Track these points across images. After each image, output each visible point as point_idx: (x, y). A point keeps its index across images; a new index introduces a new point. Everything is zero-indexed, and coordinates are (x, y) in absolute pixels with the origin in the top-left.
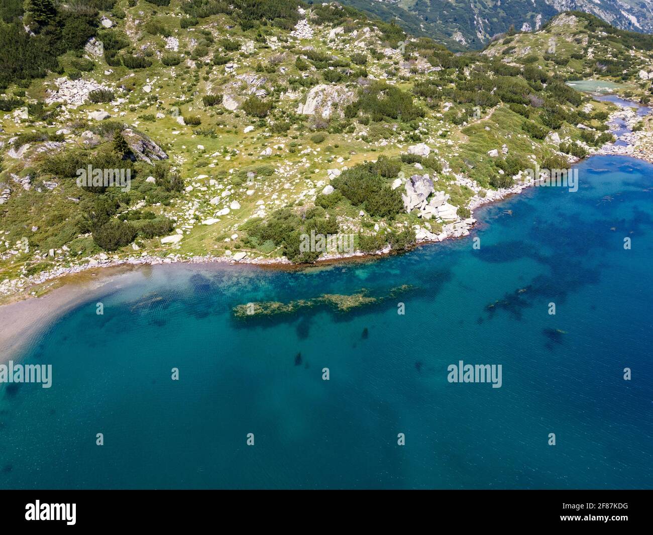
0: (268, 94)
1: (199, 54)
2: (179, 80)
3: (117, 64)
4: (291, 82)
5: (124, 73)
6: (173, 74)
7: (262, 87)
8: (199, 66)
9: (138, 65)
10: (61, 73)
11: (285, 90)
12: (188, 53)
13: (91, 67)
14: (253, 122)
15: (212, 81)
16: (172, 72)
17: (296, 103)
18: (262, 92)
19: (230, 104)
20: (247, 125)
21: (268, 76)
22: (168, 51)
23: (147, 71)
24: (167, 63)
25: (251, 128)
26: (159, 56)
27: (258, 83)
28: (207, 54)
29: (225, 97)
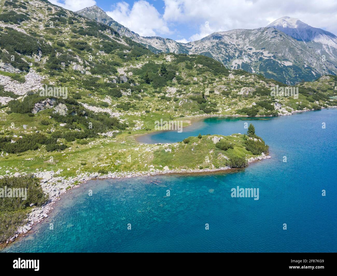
0: (228, 90)
1: (203, 81)
2: (199, 88)
3: (181, 84)
4: (234, 87)
5: (183, 86)
6: (197, 86)
7: (226, 88)
8: (204, 84)
9: (187, 84)
10: (168, 86)
11: (233, 89)
12: (200, 81)
13: (174, 85)
14: (225, 97)
15: (210, 88)
16: (196, 86)
17: (237, 92)
18: (226, 90)
19: (217, 92)
20: (223, 97)
21: (227, 86)
22: (194, 81)
23: (189, 86)
24: (194, 84)
25: (225, 98)
26: (192, 82)
27: (225, 87)
28: (206, 81)
29: (215, 91)
